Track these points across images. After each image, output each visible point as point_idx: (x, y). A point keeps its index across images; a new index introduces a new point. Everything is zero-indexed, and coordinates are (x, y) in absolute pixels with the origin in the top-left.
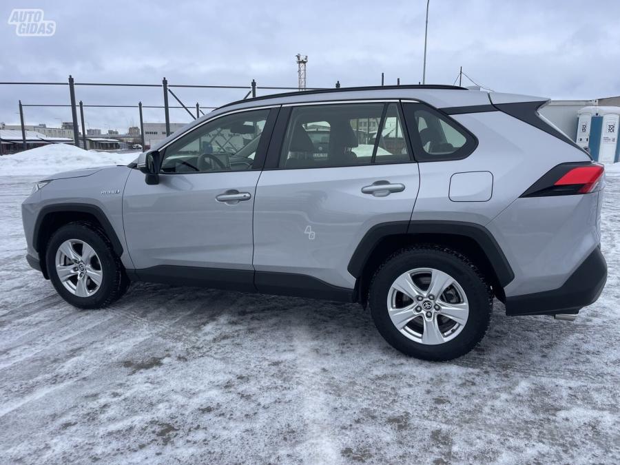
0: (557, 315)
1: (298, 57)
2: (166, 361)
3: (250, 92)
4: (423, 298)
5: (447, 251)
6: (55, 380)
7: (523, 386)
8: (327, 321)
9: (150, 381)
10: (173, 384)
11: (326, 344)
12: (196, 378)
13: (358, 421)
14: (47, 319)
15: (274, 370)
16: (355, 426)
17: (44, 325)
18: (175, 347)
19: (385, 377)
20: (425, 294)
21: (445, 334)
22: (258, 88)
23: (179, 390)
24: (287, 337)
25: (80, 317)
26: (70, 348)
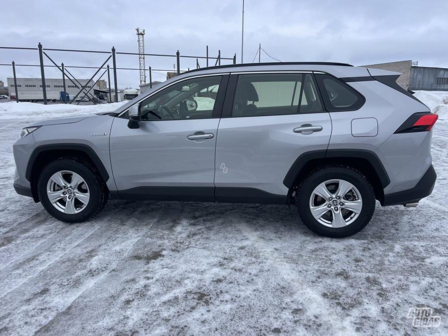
0: (407, 204)
1: (138, 30)
2: (164, 253)
3: (111, 56)
4: (332, 198)
5: (349, 168)
6: (92, 273)
7: (398, 248)
8: (256, 219)
9: (165, 266)
10: (183, 267)
11: (266, 233)
12: (196, 262)
13: (319, 277)
14: (47, 232)
15: (243, 252)
16: (319, 280)
17: (49, 237)
18: (163, 243)
19: (316, 250)
20: (334, 196)
21: (346, 220)
22: (117, 53)
23: (189, 270)
24: (237, 231)
25: (74, 229)
26: (85, 251)
